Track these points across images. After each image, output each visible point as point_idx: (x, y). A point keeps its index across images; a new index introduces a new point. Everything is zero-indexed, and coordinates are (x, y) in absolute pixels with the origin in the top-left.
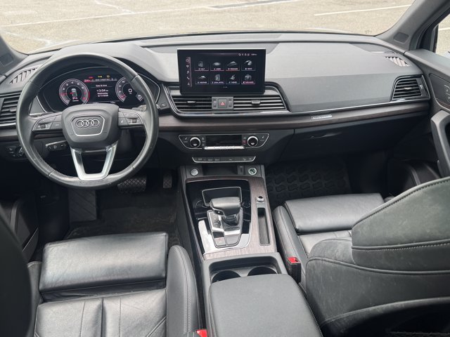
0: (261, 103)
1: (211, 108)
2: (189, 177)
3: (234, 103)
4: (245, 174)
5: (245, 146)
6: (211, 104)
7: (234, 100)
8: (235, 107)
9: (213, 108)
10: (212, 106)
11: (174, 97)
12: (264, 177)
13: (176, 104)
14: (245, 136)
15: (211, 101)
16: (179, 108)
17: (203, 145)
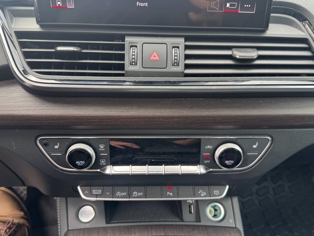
0: (260, 57)
1: (122, 67)
2: (73, 225)
3: (187, 57)
4: (198, 219)
5: (207, 166)
6: (122, 57)
7: (187, 47)
8: (187, 66)
9: (129, 68)
10: (126, 62)
11: (20, 34)
12: (240, 226)
13: (27, 55)
14: (209, 142)
15: (122, 47)
16: (32, 65)
17: (103, 162)
